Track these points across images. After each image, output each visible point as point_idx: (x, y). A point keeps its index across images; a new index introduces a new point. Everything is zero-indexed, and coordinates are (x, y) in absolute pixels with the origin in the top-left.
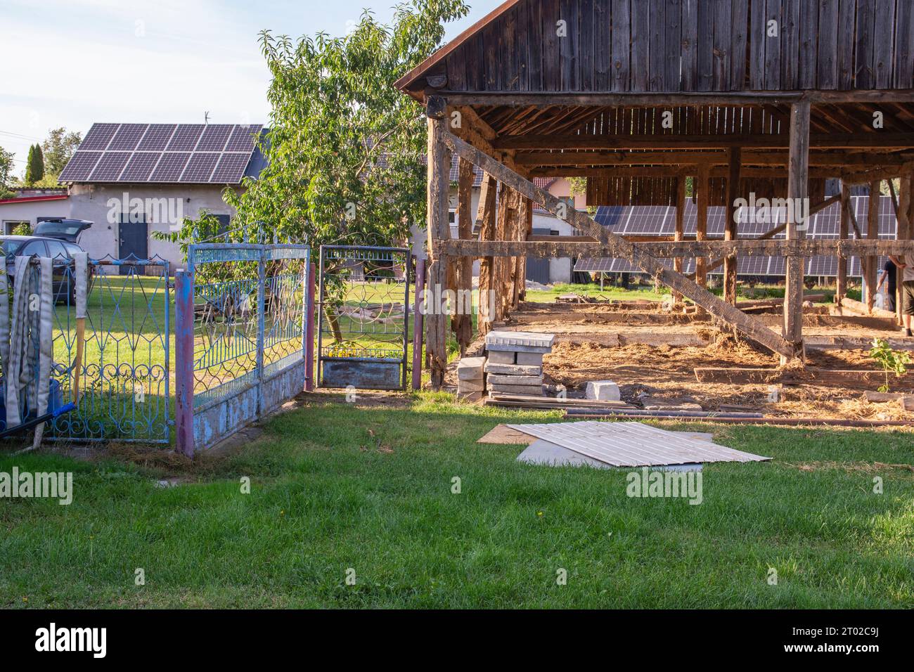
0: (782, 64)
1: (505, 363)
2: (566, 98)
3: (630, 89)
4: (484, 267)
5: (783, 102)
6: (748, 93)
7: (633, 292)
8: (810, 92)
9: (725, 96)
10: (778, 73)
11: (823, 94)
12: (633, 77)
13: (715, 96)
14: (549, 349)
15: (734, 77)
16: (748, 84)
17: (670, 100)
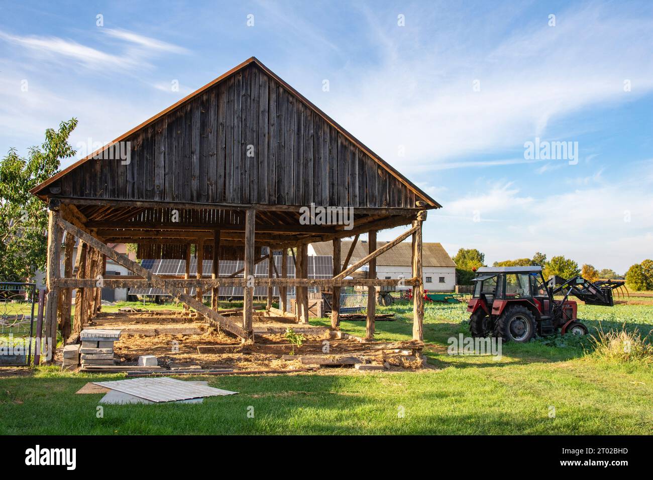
0: (242, 190)
1: (92, 348)
2: (129, 203)
3: (164, 199)
4: (79, 293)
5: (242, 209)
6: (225, 204)
7: (162, 306)
8: (255, 205)
9: (213, 205)
10: (239, 195)
11: (261, 206)
12: (166, 193)
13: (208, 205)
14: (118, 339)
15: (218, 196)
16: (224, 199)
17: (185, 205)
